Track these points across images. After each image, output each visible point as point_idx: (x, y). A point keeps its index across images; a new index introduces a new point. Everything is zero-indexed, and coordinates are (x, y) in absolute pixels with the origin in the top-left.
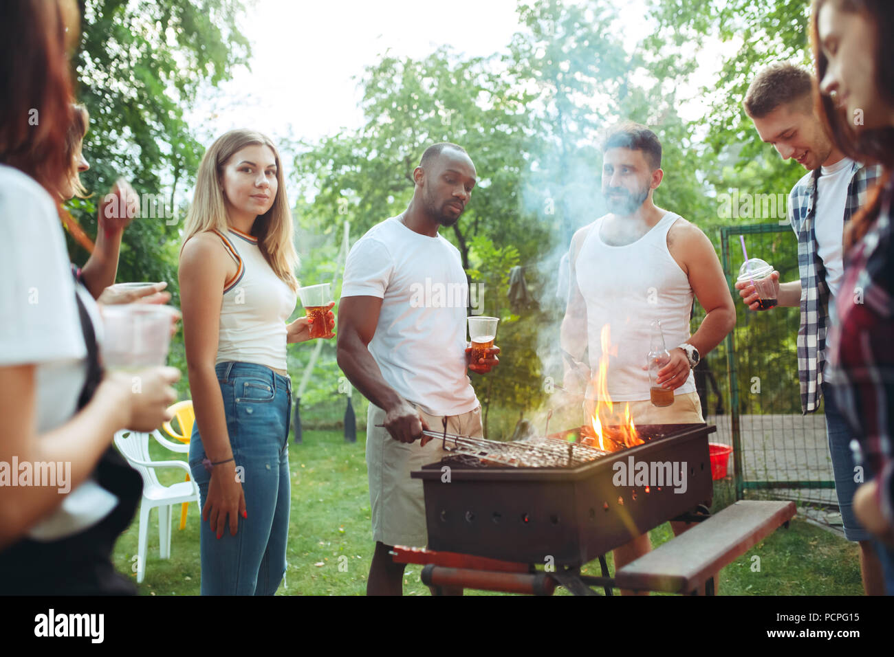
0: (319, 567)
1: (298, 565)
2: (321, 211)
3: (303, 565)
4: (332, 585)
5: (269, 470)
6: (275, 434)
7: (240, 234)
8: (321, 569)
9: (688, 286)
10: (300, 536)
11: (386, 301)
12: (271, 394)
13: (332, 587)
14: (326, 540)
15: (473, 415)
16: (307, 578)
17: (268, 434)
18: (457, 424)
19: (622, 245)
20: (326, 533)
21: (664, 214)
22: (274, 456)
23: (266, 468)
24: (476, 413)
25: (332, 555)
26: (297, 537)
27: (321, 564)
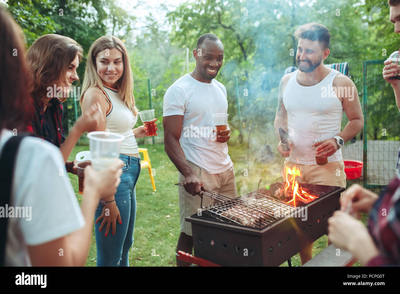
0: (167, 218)
1: (159, 216)
2: (179, 39)
3: (161, 216)
4: (172, 228)
5: (125, 203)
6: (128, 187)
7: (108, 87)
8: (168, 219)
9: (342, 108)
10: (161, 201)
11: (185, 117)
12: (126, 168)
13: (173, 229)
14: (172, 203)
15: (230, 171)
16: (162, 223)
17: (124, 187)
18: (221, 177)
19: (309, 86)
20: (173, 200)
21: (331, 70)
22: (128, 196)
23: (124, 203)
24: (231, 169)
25: (174, 212)
26: (160, 201)
27: (169, 216)
